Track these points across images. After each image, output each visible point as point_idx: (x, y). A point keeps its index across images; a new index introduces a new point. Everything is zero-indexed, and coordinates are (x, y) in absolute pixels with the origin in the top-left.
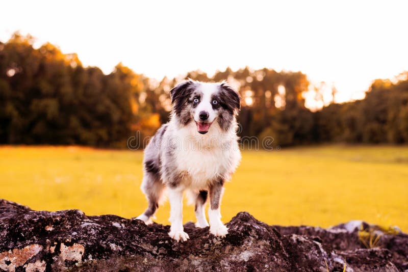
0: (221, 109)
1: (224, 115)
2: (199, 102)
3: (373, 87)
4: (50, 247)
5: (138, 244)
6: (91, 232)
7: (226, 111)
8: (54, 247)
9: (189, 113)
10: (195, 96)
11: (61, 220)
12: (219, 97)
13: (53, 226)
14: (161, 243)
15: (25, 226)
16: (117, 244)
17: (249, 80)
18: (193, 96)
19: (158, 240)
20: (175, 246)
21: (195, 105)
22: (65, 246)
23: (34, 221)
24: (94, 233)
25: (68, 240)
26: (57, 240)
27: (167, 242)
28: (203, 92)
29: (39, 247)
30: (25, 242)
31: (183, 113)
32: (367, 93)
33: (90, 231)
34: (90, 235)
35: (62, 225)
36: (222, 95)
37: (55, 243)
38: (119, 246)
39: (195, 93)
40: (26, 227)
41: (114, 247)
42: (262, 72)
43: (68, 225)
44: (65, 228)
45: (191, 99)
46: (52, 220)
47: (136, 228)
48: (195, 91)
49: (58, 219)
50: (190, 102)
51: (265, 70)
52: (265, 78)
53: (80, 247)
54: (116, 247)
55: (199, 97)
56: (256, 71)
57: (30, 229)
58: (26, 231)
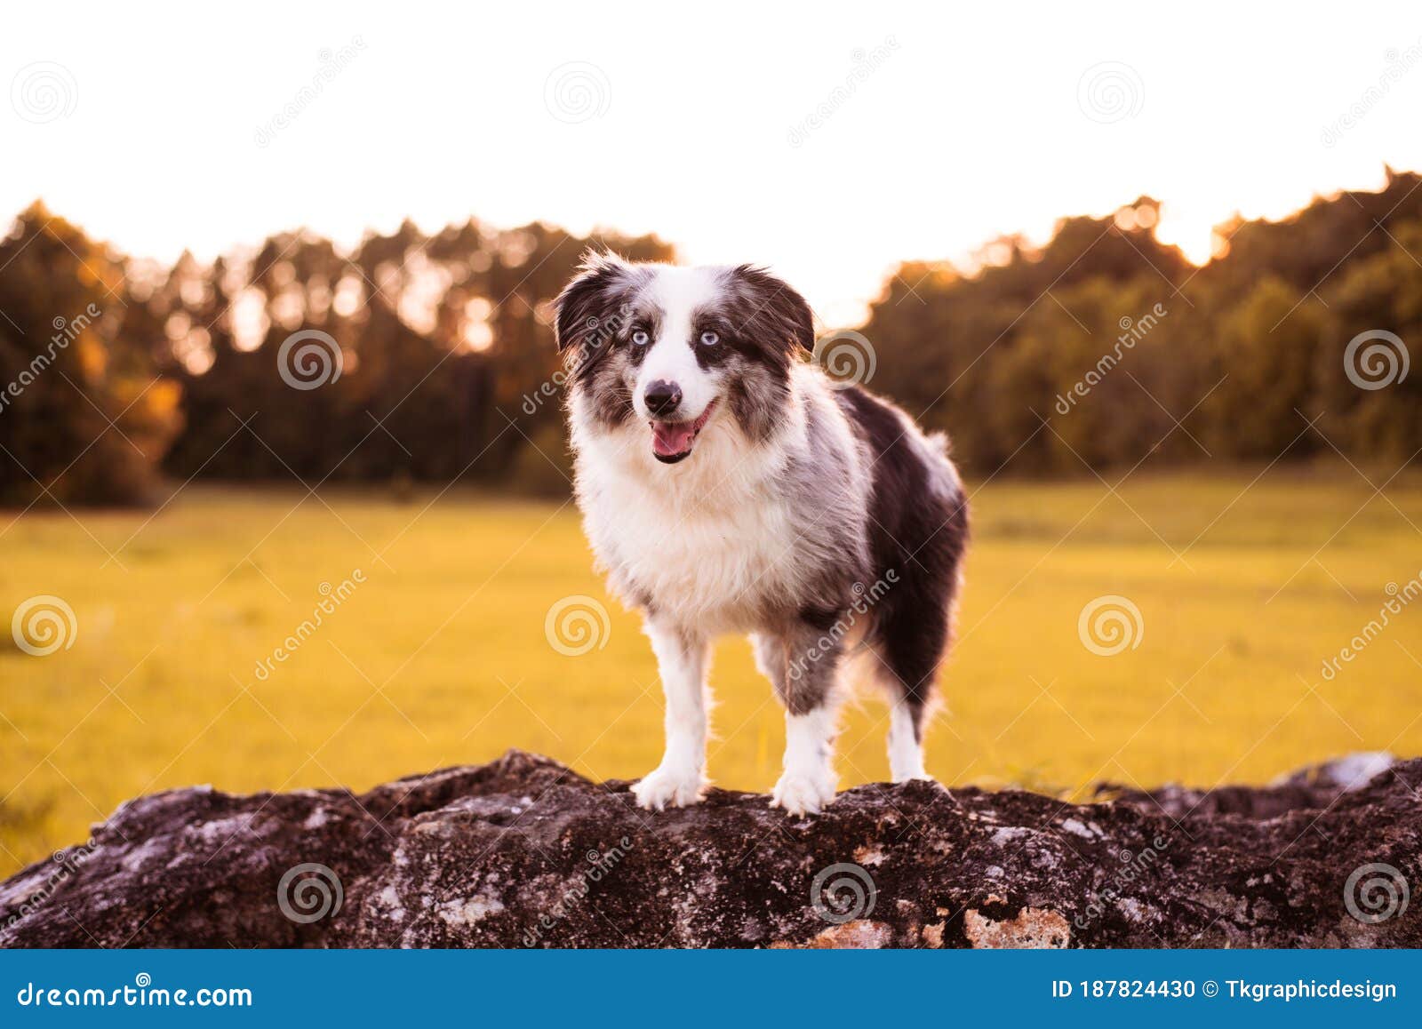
0: (735, 363)
1: (750, 385)
2: (652, 342)
3: (897, 286)
4: (921, 930)
5: (1189, 893)
6: (1044, 861)
7: (760, 369)
8: (941, 927)
9: (621, 384)
10: (636, 323)
11: (902, 821)
12: (723, 320)
13: (880, 846)
14: (1252, 882)
15: (779, 855)
16: (1143, 898)
17: (480, 263)
18: (628, 322)
19: (1242, 876)
20: (1294, 892)
21: (637, 356)
22: (984, 920)
23: (799, 831)
24: (1053, 867)
25: (993, 897)
26: (944, 901)
27: (1267, 878)
28: (661, 306)
29: (877, 928)
30: (802, 915)
31: (603, 382)
32: (877, 309)
33: (1039, 856)
34: (1042, 872)
35: (915, 843)
36: (737, 308)
37: (942, 912)
38: (1150, 907)
39: (636, 312)
40: (786, 856)
41: (1134, 911)
42: (523, 238)
43: (936, 840)
44: (933, 853)
45: (623, 333)
46: (874, 825)
47: (1134, 834)
48: (636, 304)
49: (890, 818)
50: (620, 344)
51: (536, 230)
52: (534, 259)
53: (1051, 920)
54: (1140, 909)
55: (648, 325)
56: (503, 234)
57: (802, 864)
58: (789, 872)
